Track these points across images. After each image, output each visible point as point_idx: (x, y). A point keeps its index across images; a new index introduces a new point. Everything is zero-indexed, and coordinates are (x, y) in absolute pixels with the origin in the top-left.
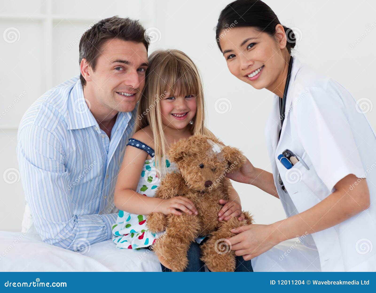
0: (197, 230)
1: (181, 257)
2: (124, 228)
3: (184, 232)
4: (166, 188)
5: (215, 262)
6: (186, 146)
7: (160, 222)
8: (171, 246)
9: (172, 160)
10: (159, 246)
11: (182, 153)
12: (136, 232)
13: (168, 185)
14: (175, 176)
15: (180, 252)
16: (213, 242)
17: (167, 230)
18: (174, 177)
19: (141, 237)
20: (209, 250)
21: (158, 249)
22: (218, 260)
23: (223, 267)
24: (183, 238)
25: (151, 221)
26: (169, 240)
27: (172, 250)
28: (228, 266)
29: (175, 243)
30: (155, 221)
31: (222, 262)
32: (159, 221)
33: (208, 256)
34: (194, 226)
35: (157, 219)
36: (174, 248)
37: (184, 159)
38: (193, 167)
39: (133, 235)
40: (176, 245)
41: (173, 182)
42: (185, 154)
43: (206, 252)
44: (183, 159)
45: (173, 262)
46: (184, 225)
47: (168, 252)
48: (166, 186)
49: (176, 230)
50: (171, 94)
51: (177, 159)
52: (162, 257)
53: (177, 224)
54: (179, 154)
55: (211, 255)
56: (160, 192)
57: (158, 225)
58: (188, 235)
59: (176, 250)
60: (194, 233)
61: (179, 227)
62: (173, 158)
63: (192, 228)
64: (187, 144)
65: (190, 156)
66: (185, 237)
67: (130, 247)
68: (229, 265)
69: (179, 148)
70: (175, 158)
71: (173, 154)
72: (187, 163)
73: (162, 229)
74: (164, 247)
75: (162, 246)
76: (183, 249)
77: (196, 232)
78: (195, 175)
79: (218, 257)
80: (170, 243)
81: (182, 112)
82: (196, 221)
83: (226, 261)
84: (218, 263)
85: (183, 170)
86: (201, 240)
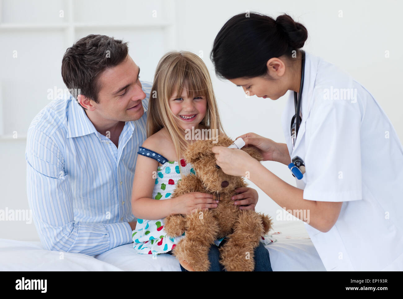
0: (216, 232)
1: (203, 260)
2: (144, 236)
3: (204, 235)
4: (182, 190)
5: (233, 265)
6: (203, 146)
7: (178, 227)
8: (192, 249)
9: (189, 161)
10: (180, 249)
11: (199, 153)
12: (155, 239)
13: (184, 187)
14: (190, 178)
15: (202, 255)
16: (230, 245)
17: (186, 234)
18: (190, 180)
19: (160, 244)
20: (226, 253)
21: (180, 253)
22: (236, 262)
23: (241, 269)
24: (203, 241)
25: (168, 226)
26: (190, 243)
27: (194, 253)
28: (246, 268)
29: (196, 247)
30: (173, 226)
31: (240, 265)
32: (177, 225)
33: (226, 260)
34: (213, 228)
35: (175, 224)
36: (196, 251)
37: (201, 159)
38: (210, 168)
39: (152, 241)
40: (197, 248)
41: (189, 184)
42: (202, 154)
43: (223, 256)
44: (199, 159)
45: (196, 265)
46: (203, 228)
47: (190, 255)
48: (182, 189)
49: (196, 234)
50: (178, 95)
51: (194, 159)
52: (184, 260)
53: (196, 227)
54: (196, 155)
55: (229, 258)
56: (176, 195)
57: (175, 230)
58: (208, 238)
59: (199, 253)
60: (213, 235)
61: (199, 230)
62: (190, 159)
63: (212, 231)
64: (204, 145)
65: (207, 156)
66: (205, 240)
67: (150, 253)
68: (247, 266)
69: (196, 149)
70: (192, 159)
71: (190, 154)
72: (204, 163)
73: (180, 234)
74: (186, 250)
75: (184, 250)
76: (205, 252)
77: (216, 234)
78: (211, 175)
79: (235, 260)
80: (192, 246)
81: (191, 114)
82: (215, 223)
83: (243, 263)
84: (235, 265)
85: (200, 171)
86: (220, 242)
